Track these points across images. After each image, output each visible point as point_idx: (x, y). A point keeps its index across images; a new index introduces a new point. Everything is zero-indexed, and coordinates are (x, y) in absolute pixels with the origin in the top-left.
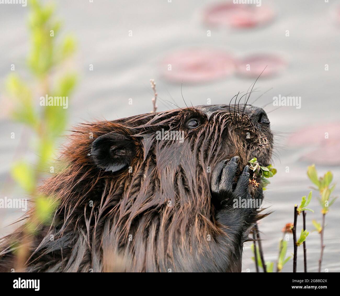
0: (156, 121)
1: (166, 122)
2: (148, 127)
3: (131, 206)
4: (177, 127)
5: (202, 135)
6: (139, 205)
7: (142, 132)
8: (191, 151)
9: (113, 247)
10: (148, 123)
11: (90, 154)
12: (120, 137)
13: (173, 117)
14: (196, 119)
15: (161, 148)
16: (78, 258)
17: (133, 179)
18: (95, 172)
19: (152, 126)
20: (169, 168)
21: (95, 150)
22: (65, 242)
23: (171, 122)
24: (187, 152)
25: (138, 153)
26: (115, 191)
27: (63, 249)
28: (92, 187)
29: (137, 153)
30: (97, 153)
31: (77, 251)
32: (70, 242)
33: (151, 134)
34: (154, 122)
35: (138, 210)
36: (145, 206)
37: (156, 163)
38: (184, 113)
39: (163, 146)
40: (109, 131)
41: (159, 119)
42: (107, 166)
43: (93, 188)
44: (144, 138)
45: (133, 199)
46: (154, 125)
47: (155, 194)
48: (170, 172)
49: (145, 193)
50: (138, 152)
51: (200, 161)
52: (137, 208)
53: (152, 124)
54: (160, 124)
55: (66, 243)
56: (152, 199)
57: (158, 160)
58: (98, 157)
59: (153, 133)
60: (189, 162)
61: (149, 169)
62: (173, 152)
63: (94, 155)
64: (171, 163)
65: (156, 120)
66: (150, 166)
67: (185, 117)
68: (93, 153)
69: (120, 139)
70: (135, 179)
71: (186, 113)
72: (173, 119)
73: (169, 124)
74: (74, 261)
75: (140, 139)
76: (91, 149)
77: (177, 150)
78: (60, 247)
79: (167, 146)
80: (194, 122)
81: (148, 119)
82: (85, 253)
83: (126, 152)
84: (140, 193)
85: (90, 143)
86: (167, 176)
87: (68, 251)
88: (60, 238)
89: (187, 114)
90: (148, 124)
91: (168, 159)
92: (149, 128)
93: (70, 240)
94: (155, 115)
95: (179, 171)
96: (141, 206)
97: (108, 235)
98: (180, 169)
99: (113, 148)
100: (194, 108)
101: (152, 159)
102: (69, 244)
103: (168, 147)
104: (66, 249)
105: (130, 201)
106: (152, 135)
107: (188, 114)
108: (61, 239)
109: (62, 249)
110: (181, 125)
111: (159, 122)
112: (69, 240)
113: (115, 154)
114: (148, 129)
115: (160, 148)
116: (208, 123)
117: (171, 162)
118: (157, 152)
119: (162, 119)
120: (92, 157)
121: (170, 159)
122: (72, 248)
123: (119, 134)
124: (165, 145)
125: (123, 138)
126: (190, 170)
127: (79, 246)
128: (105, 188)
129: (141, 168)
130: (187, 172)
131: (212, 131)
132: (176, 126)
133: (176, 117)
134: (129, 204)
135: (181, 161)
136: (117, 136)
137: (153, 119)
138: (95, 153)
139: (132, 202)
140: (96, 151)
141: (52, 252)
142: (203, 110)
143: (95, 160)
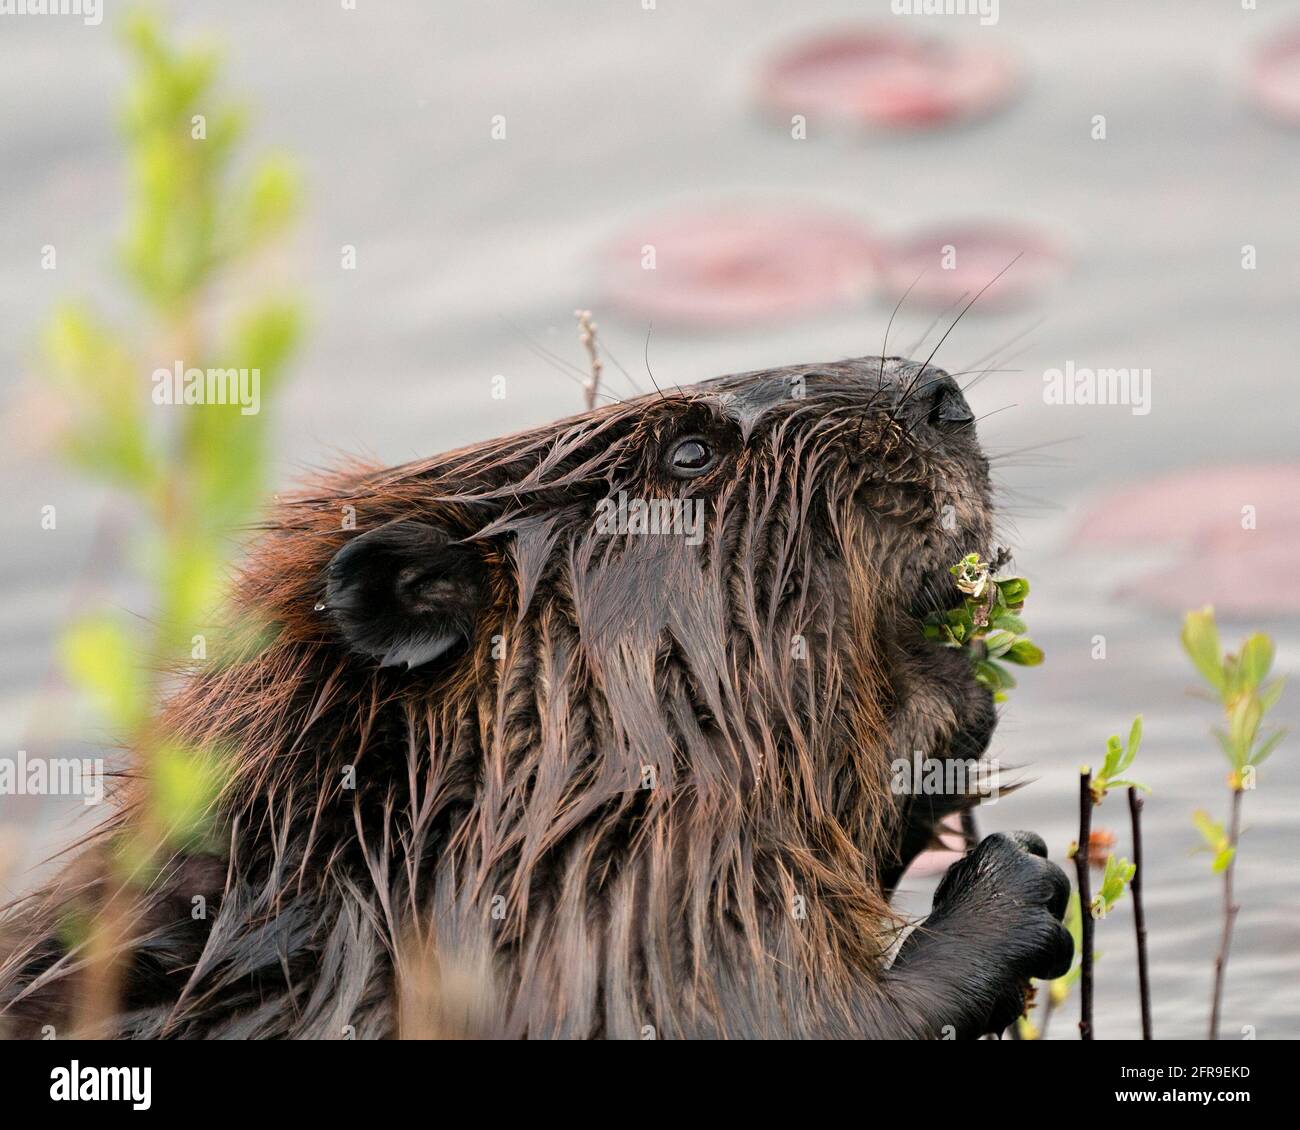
0: (558, 468)
1: (595, 469)
2: (532, 493)
3: (520, 812)
4: (637, 479)
5: (731, 505)
6: (551, 807)
7: (511, 510)
8: (699, 570)
9: (472, 953)
10: (529, 477)
11: (323, 603)
12: (429, 538)
13: (614, 446)
14: (700, 437)
15: (589, 569)
16: (347, 986)
17: (501, 695)
18: (358, 675)
19: (543, 490)
20: (629, 647)
21: (341, 589)
22: (292, 934)
23: (612, 467)
24: (688, 578)
25: (499, 591)
26: (450, 746)
27: (289, 962)
28: (363, 737)
29: (495, 592)
30: (349, 599)
31: (341, 963)
32: (312, 933)
33: (545, 516)
34: (551, 472)
35: (549, 829)
36: (572, 808)
37: (577, 629)
38: (653, 421)
39: (595, 560)
40: (386, 518)
41: (567, 459)
42: (390, 645)
43: (370, 743)
44: (517, 536)
45: (524, 780)
46: (552, 484)
47: (603, 756)
48: (636, 660)
49: (560, 749)
50: (499, 589)
51: (743, 612)
52: (544, 819)
53: (544, 479)
54: (576, 480)
55: (296, 936)
56: (597, 777)
57: (583, 616)
58: (352, 615)
59: (551, 512)
60: (698, 614)
61: (554, 655)
62: (636, 581)
63: (339, 609)
64: (632, 628)
65: (558, 465)
66: (554, 640)
67: (658, 434)
68: (336, 600)
69: (429, 545)
70: (510, 695)
71: (661, 418)
72: (617, 454)
73: (605, 473)
74: (331, 996)
75: (503, 540)
76: (325, 585)
77: (649, 572)
78: (279, 953)
79: (611, 556)
80: (694, 451)
81: (530, 462)
82: (371, 970)
83: (457, 590)
84: (546, 754)
85: (320, 566)
86: (627, 675)
87: (308, 964)
88: (273, 918)
89: (662, 424)
90: (531, 482)
91: (621, 611)
92: (535, 497)
93: (309, 924)
94: (551, 444)
95: (666, 652)
96: (559, 811)
97: (454, 908)
98: (670, 646)
99: (409, 576)
100: (691, 398)
101: (555, 610)
102: (308, 941)
103: (614, 559)
104: (298, 957)
105: (514, 790)
106: (548, 519)
107: (665, 422)
108: (277, 924)
109: (284, 961)
110: (648, 467)
111: (569, 470)
112: (305, 925)
113: (417, 599)
114: (531, 502)
115: (583, 569)
116: (751, 457)
117: (633, 624)
118: (575, 584)
119: (578, 457)
120: (332, 615)
121: (627, 610)
122: (320, 953)
123: (423, 525)
124: (602, 553)
125: (438, 538)
126: (704, 646)
127: (347, 942)
128: (412, 735)
129: (519, 648)
130: (696, 653)
131: (775, 491)
132: (631, 474)
133: (625, 443)
134: (511, 807)
135: (668, 614)
136: (417, 532)
137: (547, 459)
138: (341, 598)
139: (523, 797)
140: (344, 593)
141: (250, 974)
142: (725, 399)
143: (343, 626)
